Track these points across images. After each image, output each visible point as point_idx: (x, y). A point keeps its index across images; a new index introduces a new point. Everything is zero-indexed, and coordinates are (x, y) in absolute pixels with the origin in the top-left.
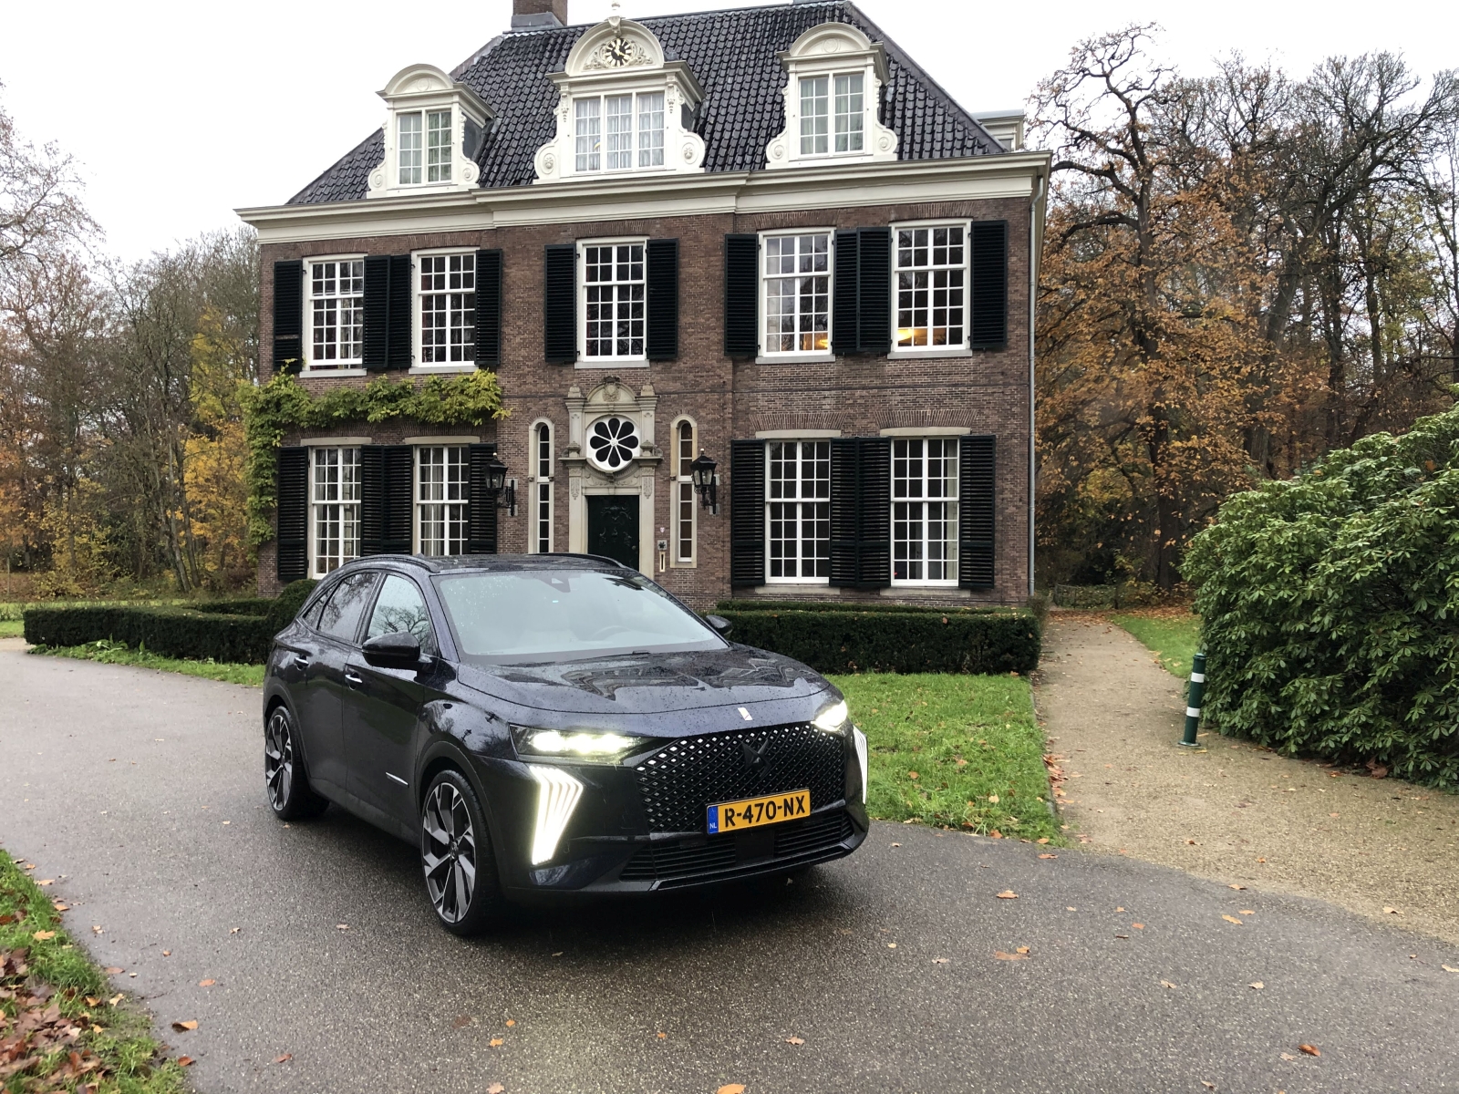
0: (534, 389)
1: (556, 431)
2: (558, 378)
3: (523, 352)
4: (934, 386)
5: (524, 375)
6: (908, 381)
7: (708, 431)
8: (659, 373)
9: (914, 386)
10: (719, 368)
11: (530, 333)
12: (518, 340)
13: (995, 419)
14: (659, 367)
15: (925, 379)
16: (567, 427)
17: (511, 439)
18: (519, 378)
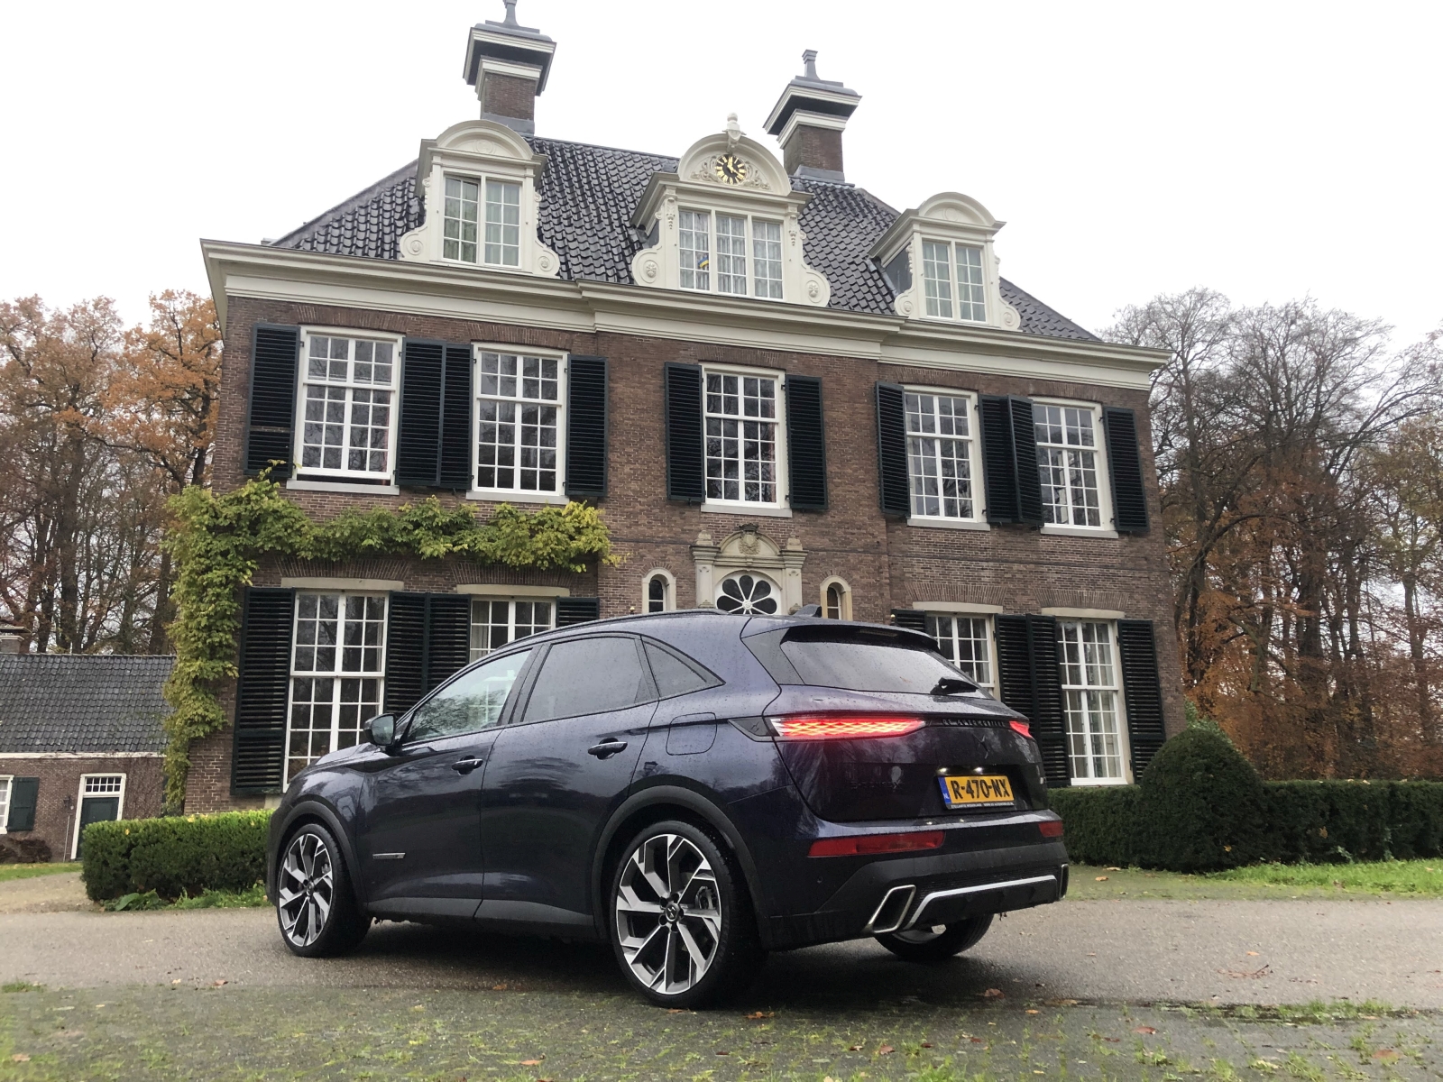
0: (649, 532)
1: (678, 587)
2: (680, 521)
3: (634, 486)
4: (1087, 566)
5: (636, 515)
6: (1062, 559)
7: (863, 598)
8: (803, 525)
9: (1069, 564)
10: (870, 525)
11: (643, 464)
12: (627, 469)
13: (1143, 604)
14: (803, 519)
15: (1077, 558)
16: (693, 583)
17: (618, 593)
18: (628, 517)
